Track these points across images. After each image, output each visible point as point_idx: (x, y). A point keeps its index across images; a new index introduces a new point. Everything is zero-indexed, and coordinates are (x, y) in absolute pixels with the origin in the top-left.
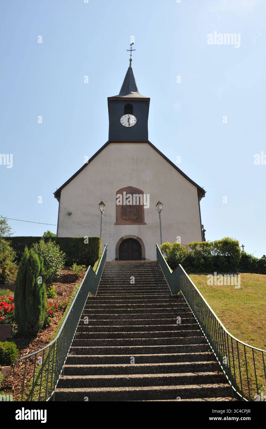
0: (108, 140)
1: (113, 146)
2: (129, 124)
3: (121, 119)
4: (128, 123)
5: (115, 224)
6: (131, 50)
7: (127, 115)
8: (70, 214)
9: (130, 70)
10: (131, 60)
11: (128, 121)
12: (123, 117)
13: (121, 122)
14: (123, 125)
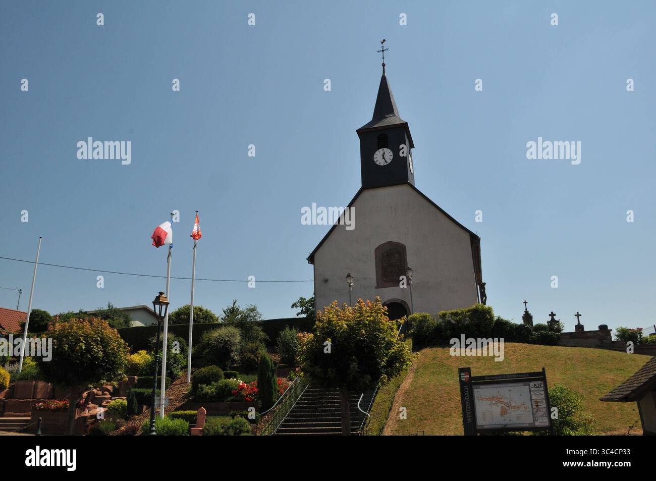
0: (361, 186)
1: (367, 194)
2: (386, 161)
3: (375, 156)
4: (384, 160)
5: (376, 288)
6: (383, 51)
7: (381, 150)
8: (326, 281)
9: (384, 79)
10: (384, 65)
11: (384, 158)
12: (377, 153)
13: (375, 160)
14: (378, 163)
